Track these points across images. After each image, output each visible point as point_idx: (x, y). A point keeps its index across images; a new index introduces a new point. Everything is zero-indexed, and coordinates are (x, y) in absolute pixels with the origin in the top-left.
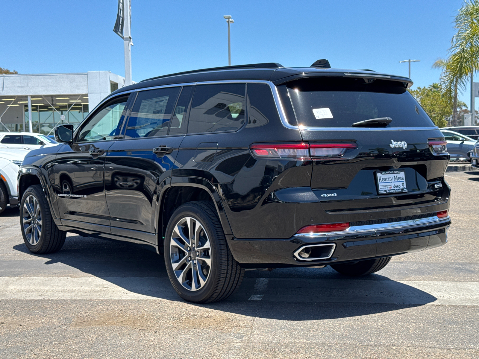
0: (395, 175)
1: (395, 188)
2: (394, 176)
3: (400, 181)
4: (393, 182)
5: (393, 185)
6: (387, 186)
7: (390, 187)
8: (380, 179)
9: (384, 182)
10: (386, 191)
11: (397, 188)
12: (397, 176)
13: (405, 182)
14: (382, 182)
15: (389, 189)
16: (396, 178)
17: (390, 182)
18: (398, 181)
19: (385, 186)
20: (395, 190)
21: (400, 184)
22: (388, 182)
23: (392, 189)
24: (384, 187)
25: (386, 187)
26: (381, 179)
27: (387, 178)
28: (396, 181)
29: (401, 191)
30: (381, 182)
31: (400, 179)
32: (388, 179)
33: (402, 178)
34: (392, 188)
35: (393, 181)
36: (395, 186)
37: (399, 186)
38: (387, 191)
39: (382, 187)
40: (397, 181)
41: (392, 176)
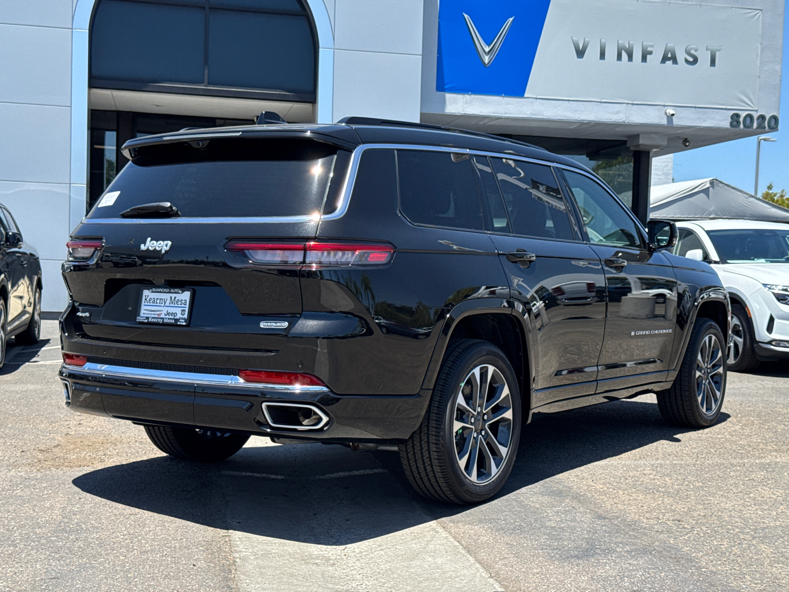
0: (173, 295)
1: (167, 317)
2: (171, 298)
3: (179, 305)
4: (167, 306)
5: (165, 310)
6: (154, 311)
7: (158, 313)
8: (146, 299)
9: (152, 304)
10: (147, 318)
11: (171, 317)
12: (175, 298)
13: (187, 310)
14: (149, 304)
15: (156, 316)
16: (173, 301)
17: (161, 306)
18: (176, 305)
19: (152, 311)
20: (163, 319)
21: (178, 311)
22: (158, 304)
23: (161, 317)
24: (149, 312)
25: (153, 313)
26: (148, 299)
27: (157, 299)
28: (171, 305)
29: (173, 321)
30: (146, 304)
31: (180, 303)
32: (158, 301)
33: (183, 302)
34: (163, 316)
35: (167, 304)
36: (168, 314)
37: (175, 314)
38: (150, 320)
39: (146, 312)
40: (173, 305)
41: (167, 296)
